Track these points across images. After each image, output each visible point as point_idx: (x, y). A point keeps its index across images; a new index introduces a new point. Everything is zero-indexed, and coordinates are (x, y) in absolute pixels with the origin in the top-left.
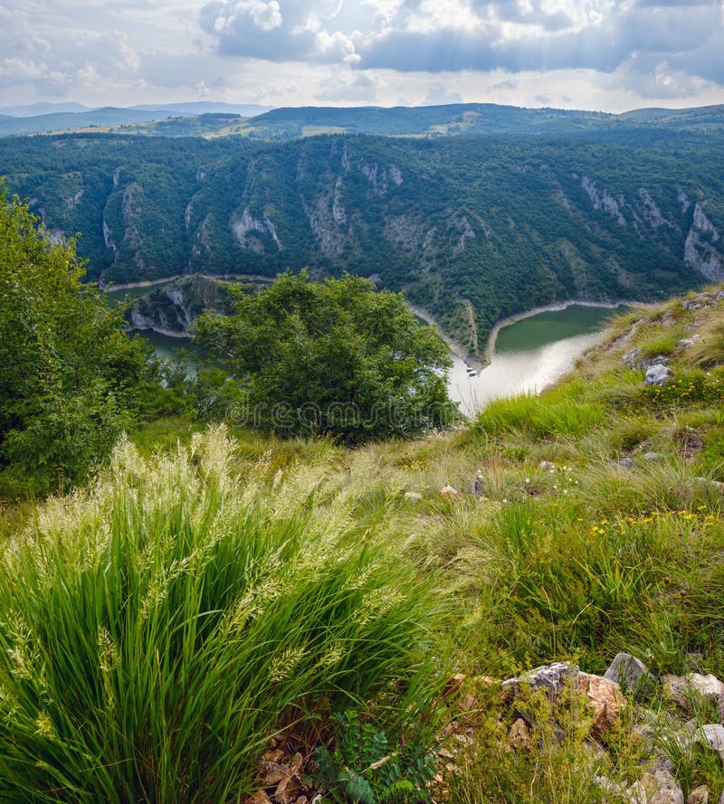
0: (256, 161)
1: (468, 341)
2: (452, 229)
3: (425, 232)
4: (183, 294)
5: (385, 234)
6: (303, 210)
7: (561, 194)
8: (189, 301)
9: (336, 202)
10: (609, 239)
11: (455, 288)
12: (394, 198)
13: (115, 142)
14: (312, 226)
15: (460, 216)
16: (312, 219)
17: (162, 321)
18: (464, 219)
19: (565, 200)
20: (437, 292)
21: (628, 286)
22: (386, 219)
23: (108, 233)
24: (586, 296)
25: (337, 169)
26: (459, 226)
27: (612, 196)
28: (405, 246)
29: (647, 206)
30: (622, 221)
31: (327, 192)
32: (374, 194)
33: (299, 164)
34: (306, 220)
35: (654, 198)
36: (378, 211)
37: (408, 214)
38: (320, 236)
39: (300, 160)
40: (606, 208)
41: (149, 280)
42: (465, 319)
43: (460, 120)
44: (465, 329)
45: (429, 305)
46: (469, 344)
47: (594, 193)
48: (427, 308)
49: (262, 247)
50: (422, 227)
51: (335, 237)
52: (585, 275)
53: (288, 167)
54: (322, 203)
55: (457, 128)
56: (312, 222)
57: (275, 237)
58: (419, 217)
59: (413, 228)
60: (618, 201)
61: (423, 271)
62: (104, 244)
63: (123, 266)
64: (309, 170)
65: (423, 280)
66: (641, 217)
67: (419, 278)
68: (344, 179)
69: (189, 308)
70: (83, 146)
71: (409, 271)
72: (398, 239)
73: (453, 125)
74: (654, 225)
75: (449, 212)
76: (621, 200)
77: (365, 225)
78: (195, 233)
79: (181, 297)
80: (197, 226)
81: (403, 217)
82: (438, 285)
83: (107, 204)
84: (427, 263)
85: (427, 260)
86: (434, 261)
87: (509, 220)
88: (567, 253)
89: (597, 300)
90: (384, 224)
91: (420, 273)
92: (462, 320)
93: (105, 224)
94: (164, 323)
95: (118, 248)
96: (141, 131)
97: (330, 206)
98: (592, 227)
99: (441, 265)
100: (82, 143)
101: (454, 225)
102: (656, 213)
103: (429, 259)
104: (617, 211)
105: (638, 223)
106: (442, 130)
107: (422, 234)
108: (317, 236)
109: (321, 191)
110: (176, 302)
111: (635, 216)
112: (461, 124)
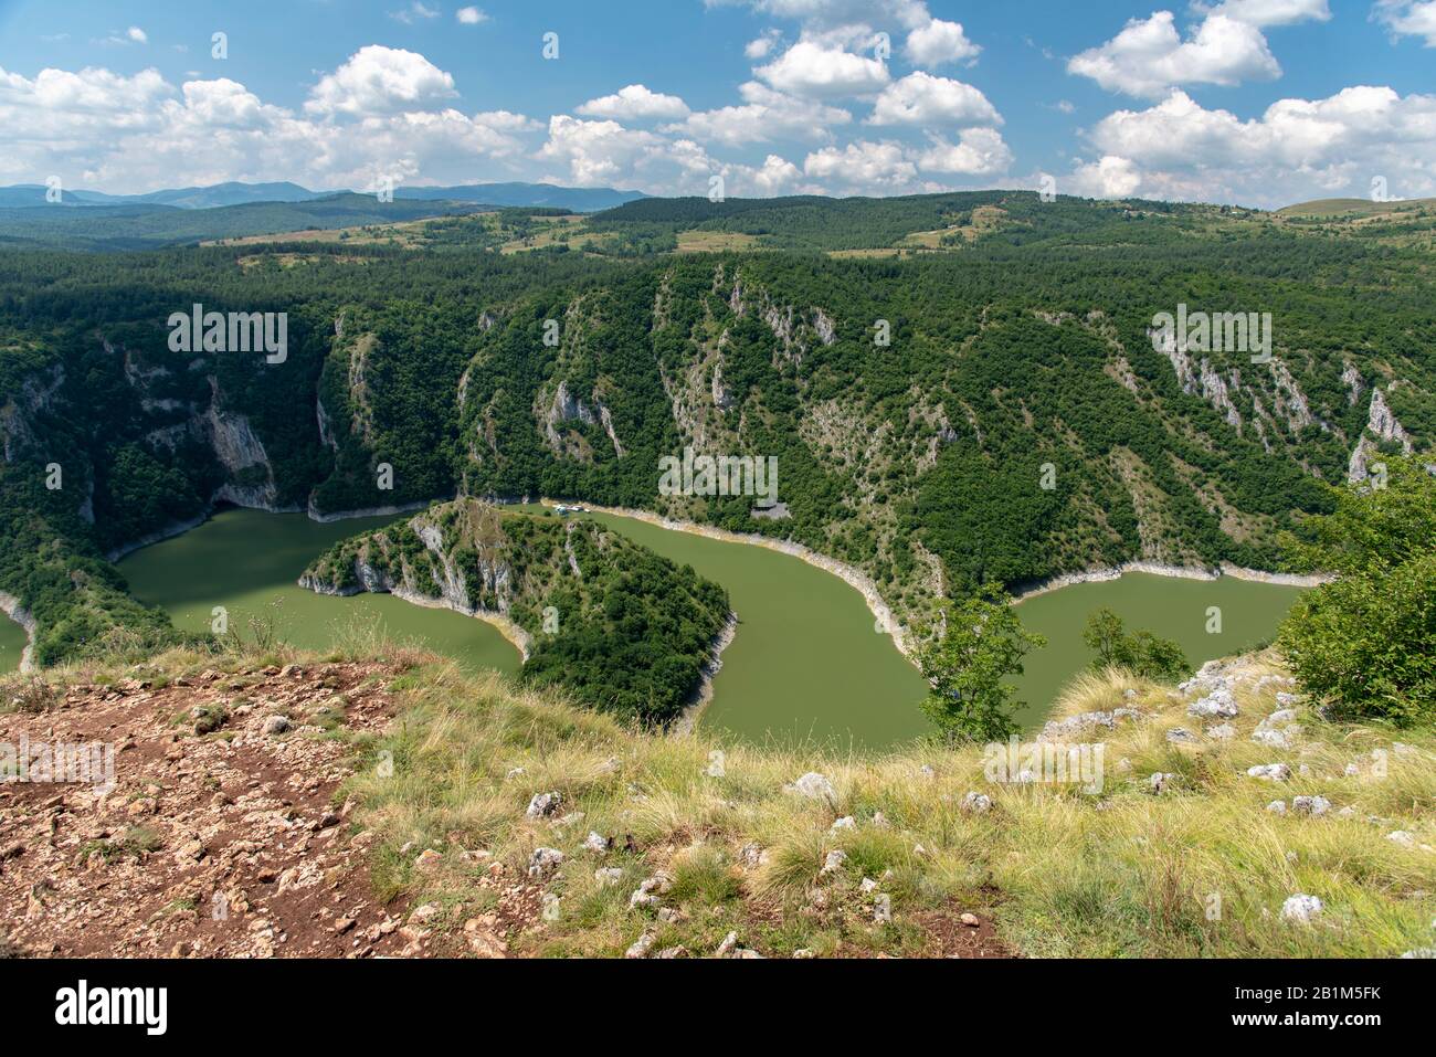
0: (583, 298)
1: (929, 633)
2: (917, 427)
3: (871, 429)
4: (443, 533)
5: (801, 431)
6: (662, 387)
7: (1123, 365)
8: (452, 545)
9: (718, 374)
10: (1208, 450)
11: (915, 532)
12: (822, 368)
13: (345, 261)
14: (675, 415)
15: (933, 403)
16: (677, 401)
17: (406, 578)
18: (940, 408)
19: (1129, 376)
20: (884, 538)
21: (1239, 540)
22: (804, 406)
23: (325, 421)
24: (1159, 554)
25: (722, 315)
26: (930, 420)
27: (1217, 372)
28: (835, 454)
29: (1283, 391)
30: (1233, 418)
31: (704, 356)
32: (786, 360)
33: (658, 306)
34: (666, 404)
35: (1295, 376)
36: (792, 391)
37: (844, 397)
38: (688, 433)
39: (659, 298)
40: (1205, 394)
41: (392, 504)
42: (928, 591)
43: (965, 222)
44: (927, 608)
45: (869, 563)
46: (931, 638)
47: (1185, 363)
48: (866, 569)
49: (590, 451)
50: (865, 421)
51: (714, 437)
52: (1158, 516)
53: (637, 311)
54: (694, 376)
55: (959, 238)
56: (675, 407)
57: (612, 434)
58: (862, 404)
59: (850, 423)
60: (1228, 382)
61: (864, 500)
62: (320, 440)
63: (350, 478)
64: (675, 317)
65: (863, 516)
66: (1269, 409)
67: (855, 514)
68: (733, 334)
69: (451, 557)
70: (290, 265)
71: (840, 499)
72: (822, 442)
73: (951, 231)
74: (1293, 426)
75: (915, 395)
76: (1233, 380)
77: (768, 415)
78: (473, 424)
79: (439, 537)
80: (477, 411)
81: (833, 403)
82: (887, 526)
83: (324, 370)
84: (871, 486)
85: (871, 481)
86: (883, 483)
87: (1024, 411)
88: (1128, 475)
89: (1179, 565)
90: (799, 415)
91: (857, 504)
92: (923, 593)
93: (320, 405)
94: (410, 581)
95: (341, 446)
96: (397, 238)
97: (709, 381)
98: (1178, 427)
99: (894, 491)
100: (289, 261)
101: (922, 418)
102: (1299, 403)
103: (875, 479)
104: (1225, 398)
105: (1263, 422)
106: (930, 239)
107: (865, 433)
108: (683, 433)
109: (694, 353)
110: (431, 545)
111: (1258, 408)
112: (966, 230)
